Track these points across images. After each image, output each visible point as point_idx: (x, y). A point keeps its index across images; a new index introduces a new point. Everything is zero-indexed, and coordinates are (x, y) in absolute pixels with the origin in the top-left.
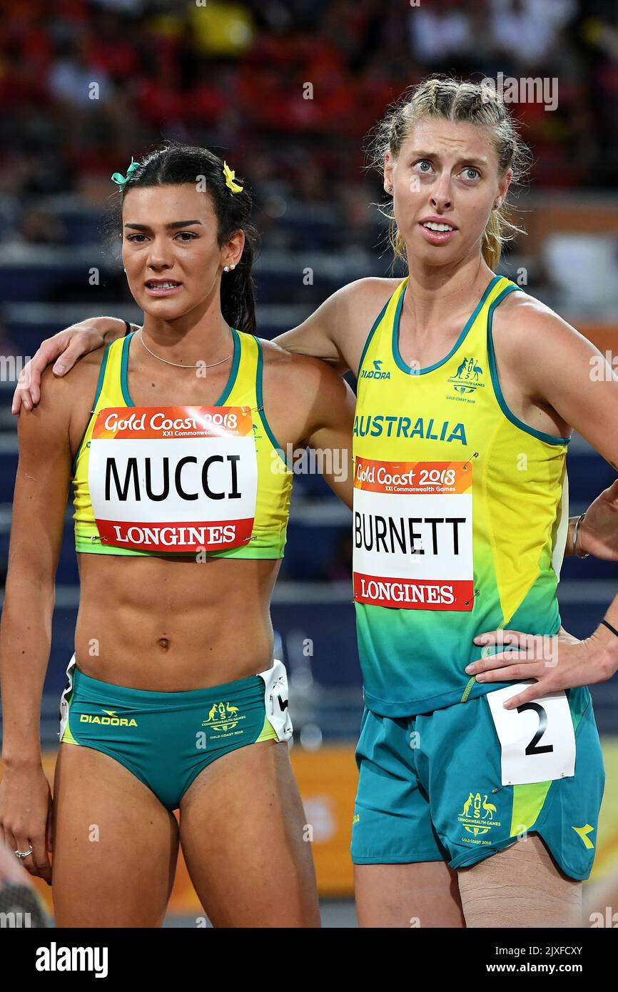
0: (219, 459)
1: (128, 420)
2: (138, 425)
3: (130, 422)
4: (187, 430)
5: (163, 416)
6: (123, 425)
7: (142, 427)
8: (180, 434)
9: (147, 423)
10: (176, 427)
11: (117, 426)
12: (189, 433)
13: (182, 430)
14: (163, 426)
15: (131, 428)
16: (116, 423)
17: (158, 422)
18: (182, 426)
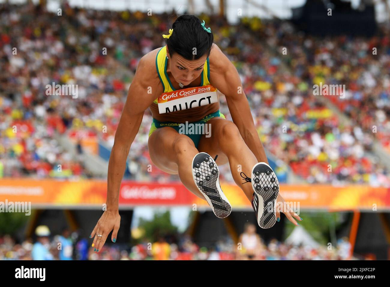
0: (204, 99)
1: (171, 95)
2: (175, 95)
3: (172, 96)
4: (192, 93)
5: (184, 91)
6: (169, 97)
7: (177, 96)
8: (190, 95)
9: (178, 94)
10: (188, 93)
11: (167, 98)
12: (193, 94)
13: (190, 94)
14: (184, 94)
15: (173, 97)
16: (167, 97)
17: (182, 93)
18: (190, 92)
